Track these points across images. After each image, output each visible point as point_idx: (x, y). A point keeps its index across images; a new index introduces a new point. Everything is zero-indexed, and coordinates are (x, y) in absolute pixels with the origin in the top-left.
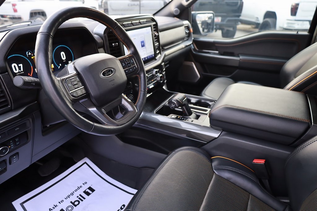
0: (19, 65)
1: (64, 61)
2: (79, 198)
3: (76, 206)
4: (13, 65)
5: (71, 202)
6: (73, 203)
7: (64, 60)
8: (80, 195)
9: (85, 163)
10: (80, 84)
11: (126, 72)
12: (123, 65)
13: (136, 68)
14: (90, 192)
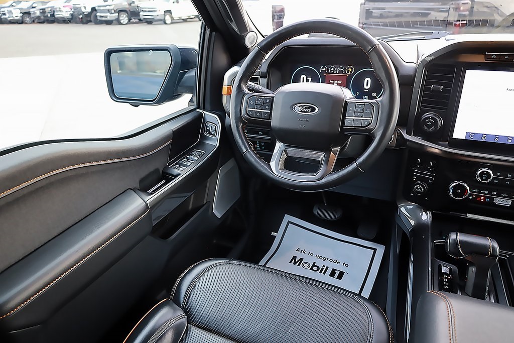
0: (308, 78)
1: (365, 91)
2: (323, 269)
3: (312, 269)
4: (302, 76)
5: (314, 263)
6: (314, 265)
7: (366, 89)
8: (327, 268)
9: (375, 250)
10: (267, 107)
11: (348, 123)
12: (350, 110)
13: (370, 124)
14: (336, 275)
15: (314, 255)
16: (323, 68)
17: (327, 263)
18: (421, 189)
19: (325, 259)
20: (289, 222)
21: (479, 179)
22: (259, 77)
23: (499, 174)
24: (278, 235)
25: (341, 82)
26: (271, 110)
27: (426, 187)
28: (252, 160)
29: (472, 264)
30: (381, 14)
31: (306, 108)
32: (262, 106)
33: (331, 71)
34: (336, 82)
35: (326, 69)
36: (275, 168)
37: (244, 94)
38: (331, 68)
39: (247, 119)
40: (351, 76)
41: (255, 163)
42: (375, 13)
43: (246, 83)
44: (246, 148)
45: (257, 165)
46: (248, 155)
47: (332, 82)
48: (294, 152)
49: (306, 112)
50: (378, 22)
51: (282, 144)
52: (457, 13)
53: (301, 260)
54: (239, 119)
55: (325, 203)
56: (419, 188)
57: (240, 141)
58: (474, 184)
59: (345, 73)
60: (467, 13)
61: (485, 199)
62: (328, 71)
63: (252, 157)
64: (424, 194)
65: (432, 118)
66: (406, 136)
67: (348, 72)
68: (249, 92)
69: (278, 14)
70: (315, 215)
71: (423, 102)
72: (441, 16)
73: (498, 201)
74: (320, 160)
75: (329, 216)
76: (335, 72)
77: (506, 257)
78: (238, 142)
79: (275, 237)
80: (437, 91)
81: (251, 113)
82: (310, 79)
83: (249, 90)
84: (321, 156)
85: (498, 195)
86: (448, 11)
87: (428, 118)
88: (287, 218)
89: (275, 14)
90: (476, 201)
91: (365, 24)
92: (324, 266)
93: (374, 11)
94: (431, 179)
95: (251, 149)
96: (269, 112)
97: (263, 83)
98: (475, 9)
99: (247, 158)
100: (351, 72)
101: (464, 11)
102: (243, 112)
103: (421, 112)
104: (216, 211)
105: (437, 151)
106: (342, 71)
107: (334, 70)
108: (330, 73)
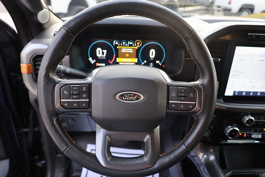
0: (104, 51)
1: (151, 59)
10: (84, 96)
11: (172, 106)
16: (115, 42)
23: (256, 118)
27: (210, 132)
32: (79, 95)
33: (123, 44)
35: (118, 42)
37: (55, 84)
38: (123, 42)
39: (61, 112)
40: (139, 49)
44: (66, 144)
46: (70, 152)
49: (132, 100)
59: (135, 46)
61: (247, 135)
67: (137, 45)
74: (145, 140)
80: (216, 63)
81: (66, 105)
95: (72, 144)
96: (88, 100)
100: (139, 45)
102: (57, 105)
106: (132, 44)
107: (125, 44)
108: (123, 46)
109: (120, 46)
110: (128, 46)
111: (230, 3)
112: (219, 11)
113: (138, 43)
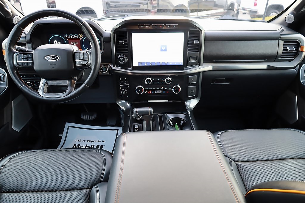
4: (55, 41)
5: (87, 145)
6: (86, 146)
8: (94, 145)
9: (118, 130)
10: (30, 59)
11: (77, 63)
12: (77, 57)
13: (88, 62)
14: (99, 148)
15: (86, 141)
16: (66, 36)
17: (93, 143)
18: (124, 92)
19: (92, 141)
20: (69, 127)
21: (146, 83)
22: (26, 43)
23: (154, 79)
24: (63, 136)
25: (77, 43)
26: (33, 61)
27: (126, 91)
28: (26, 90)
29: (144, 120)
30: (115, 6)
31: (52, 58)
32: (27, 59)
33: (71, 37)
34: (75, 43)
35: (67, 36)
36: (42, 93)
37: (14, 53)
38: (70, 36)
39: (18, 67)
40: (82, 40)
41: (28, 92)
42: (112, 5)
43: (14, 46)
44: (21, 84)
45: (30, 93)
46: (23, 88)
47: (73, 43)
48: (51, 83)
49: (53, 60)
50: (115, 10)
51: (44, 79)
52: (152, 5)
53: (79, 145)
54: (13, 68)
55: (87, 111)
56: (123, 92)
57: (16, 81)
58: (146, 86)
59: (79, 38)
60: (156, 5)
61: (151, 92)
62: (69, 37)
63: (26, 89)
64: (126, 95)
65: (122, 57)
66: (113, 68)
67: (80, 37)
68: (17, 51)
69: (51, 4)
70: (82, 119)
71: (117, 50)
72: (145, 7)
73: (156, 92)
74: (67, 85)
75: (91, 118)
76: (73, 38)
77: (162, 115)
78: (15, 82)
79: (61, 137)
80: (121, 44)
81: (20, 64)
82: (60, 42)
83: (17, 50)
84: (67, 83)
85: (156, 89)
86: (147, 4)
87: (120, 57)
88: (67, 124)
89: (49, 4)
90: (148, 93)
91: (107, 11)
92: (92, 145)
93: (111, 3)
94: (128, 87)
95: (24, 84)
96: (32, 62)
97: (29, 46)
98: (159, 4)
99: (23, 89)
100: (82, 37)
101: (155, 4)
102: (15, 63)
103: (117, 55)
104: (15, 128)
105: (130, 73)
106: (77, 37)
107: (72, 37)
108: (71, 38)
109: (69, 38)
110: (74, 38)
111: (255, 5)
112: (244, 13)
113: (81, 36)
